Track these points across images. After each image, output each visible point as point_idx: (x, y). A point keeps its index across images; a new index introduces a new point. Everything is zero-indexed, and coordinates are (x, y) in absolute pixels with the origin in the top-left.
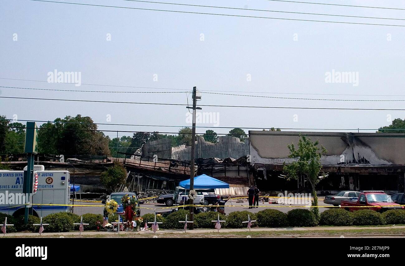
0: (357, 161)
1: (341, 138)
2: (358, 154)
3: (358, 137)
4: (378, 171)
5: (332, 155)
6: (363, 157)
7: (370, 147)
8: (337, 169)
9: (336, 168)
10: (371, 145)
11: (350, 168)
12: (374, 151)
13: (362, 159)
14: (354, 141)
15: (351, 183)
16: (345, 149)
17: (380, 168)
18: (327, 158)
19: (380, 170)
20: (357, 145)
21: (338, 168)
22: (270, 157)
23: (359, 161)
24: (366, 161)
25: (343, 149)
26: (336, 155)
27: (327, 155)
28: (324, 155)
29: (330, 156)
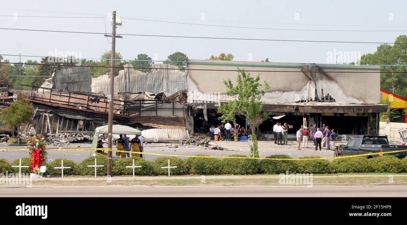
0: (320, 99)
2: (322, 90)
3: (323, 70)
4: (344, 111)
5: (290, 91)
6: (328, 94)
7: (337, 82)
8: (295, 108)
10: (338, 80)
11: (310, 107)
12: (341, 87)
13: (326, 96)
14: (318, 75)
16: (306, 84)
18: (283, 96)
19: (347, 110)
20: (322, 79)
23: (323, 99)
24: (331, 99)
25: (303, 84)
26: (294, 92)
27: (284, 92)
28: (279, 91)
29: (287, 92)
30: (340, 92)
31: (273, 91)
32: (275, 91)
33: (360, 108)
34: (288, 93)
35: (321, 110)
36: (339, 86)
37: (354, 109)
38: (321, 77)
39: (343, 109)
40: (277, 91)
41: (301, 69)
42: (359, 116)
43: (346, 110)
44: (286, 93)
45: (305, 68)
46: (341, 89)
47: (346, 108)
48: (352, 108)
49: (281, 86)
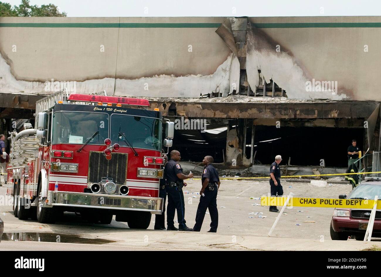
0: (254, 90)
1: (216, 32)
2: (259, 71)
3: (263, 29)
4: (274, 114)
5: (190, 74)
6: (271, 81)
7: (290, 54)
9: (165, 106)
10: (293, 49)
11: (200, 106)
12: (299, 64)
13: (266, 84)
14: (251, 40)
15: (232, 146)
16: (226, 59)
17: (279, 108)
18: (176, 83)
19: (280, 112)
20: (259, 49)
21: (170, 105)
22: (37, 78)
23: (259, 90)
24: (278, 90)
25: (219, 58)
26: (199, 75)
27: (177, 76)
28: (168, 73)
29: (183, 75)
30: (297, 75)
31: (155, 75)
32: (159, 75)
33: (310, 108)
34: (185, 77)
35: (222, 111)
36: (295, 62)
37: (297, 111)
38: (258, 43)
39: (272, 109)
40: (162, 74)
41: (216, 29)
42: (340, 127)
43: (277, 113)
44: (181, 77)
45: (224, 27)
46: (299, 69)
47: (277, 107)
48: (290, 109)
49: (170, 65)
